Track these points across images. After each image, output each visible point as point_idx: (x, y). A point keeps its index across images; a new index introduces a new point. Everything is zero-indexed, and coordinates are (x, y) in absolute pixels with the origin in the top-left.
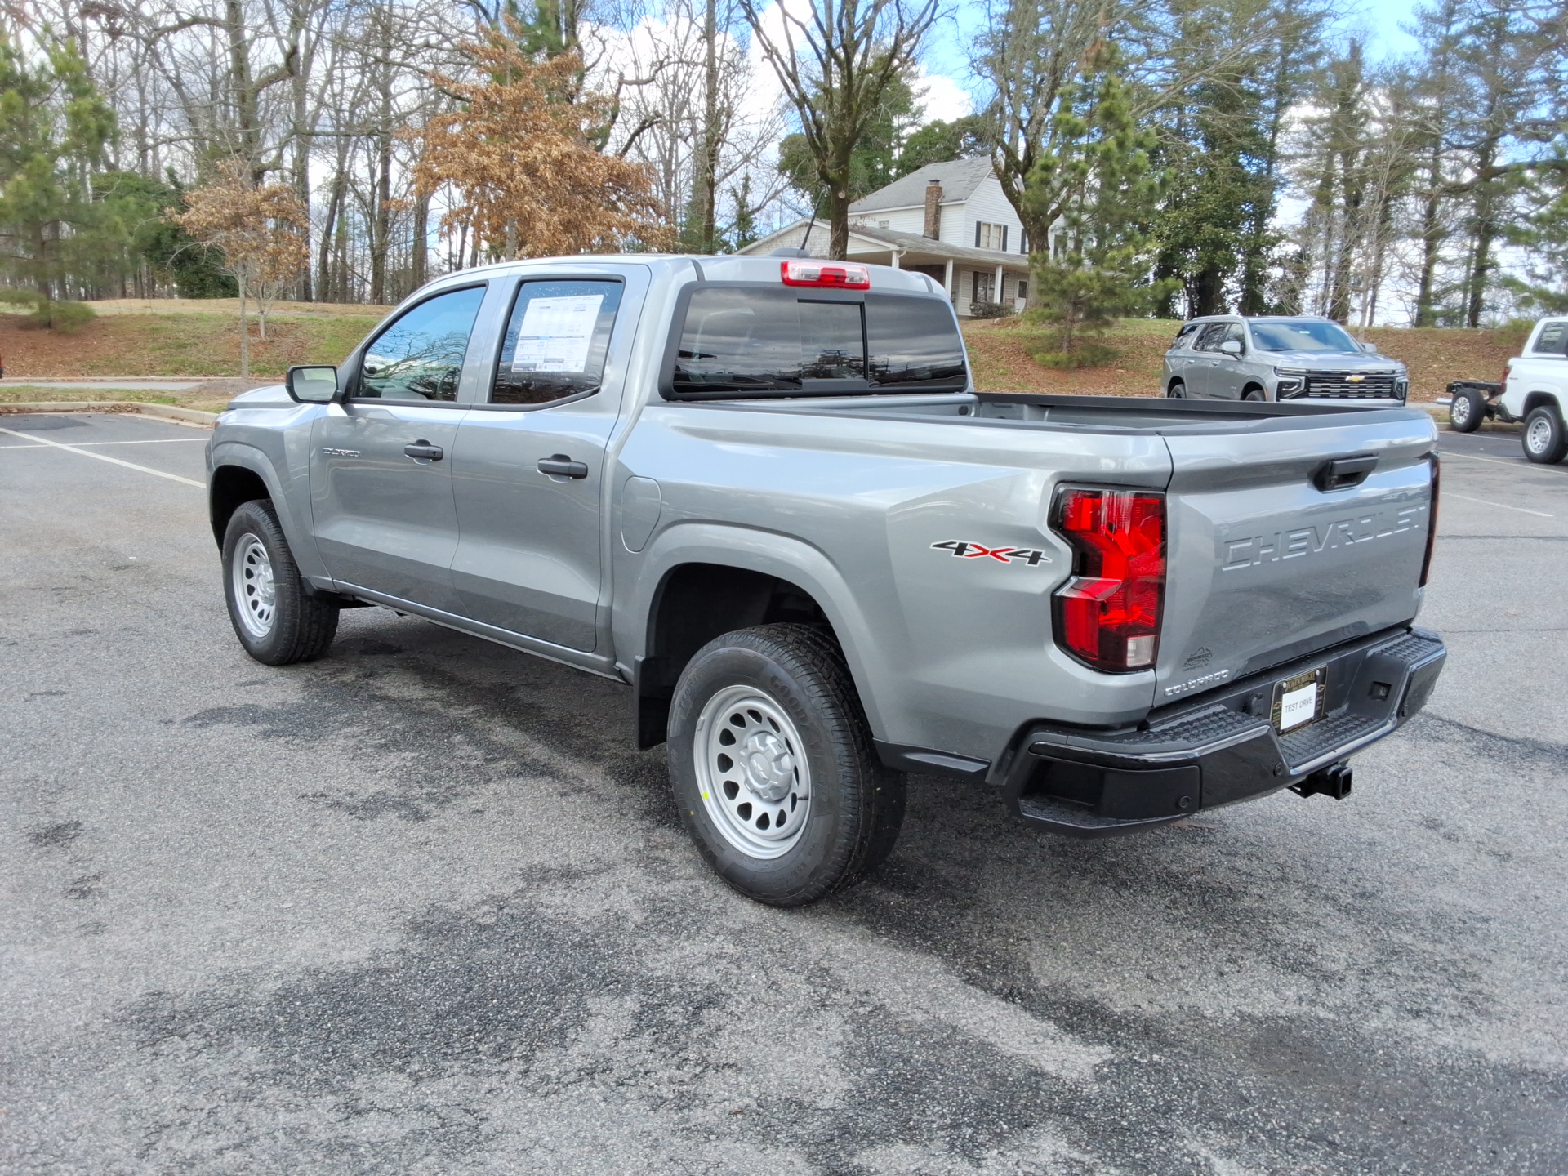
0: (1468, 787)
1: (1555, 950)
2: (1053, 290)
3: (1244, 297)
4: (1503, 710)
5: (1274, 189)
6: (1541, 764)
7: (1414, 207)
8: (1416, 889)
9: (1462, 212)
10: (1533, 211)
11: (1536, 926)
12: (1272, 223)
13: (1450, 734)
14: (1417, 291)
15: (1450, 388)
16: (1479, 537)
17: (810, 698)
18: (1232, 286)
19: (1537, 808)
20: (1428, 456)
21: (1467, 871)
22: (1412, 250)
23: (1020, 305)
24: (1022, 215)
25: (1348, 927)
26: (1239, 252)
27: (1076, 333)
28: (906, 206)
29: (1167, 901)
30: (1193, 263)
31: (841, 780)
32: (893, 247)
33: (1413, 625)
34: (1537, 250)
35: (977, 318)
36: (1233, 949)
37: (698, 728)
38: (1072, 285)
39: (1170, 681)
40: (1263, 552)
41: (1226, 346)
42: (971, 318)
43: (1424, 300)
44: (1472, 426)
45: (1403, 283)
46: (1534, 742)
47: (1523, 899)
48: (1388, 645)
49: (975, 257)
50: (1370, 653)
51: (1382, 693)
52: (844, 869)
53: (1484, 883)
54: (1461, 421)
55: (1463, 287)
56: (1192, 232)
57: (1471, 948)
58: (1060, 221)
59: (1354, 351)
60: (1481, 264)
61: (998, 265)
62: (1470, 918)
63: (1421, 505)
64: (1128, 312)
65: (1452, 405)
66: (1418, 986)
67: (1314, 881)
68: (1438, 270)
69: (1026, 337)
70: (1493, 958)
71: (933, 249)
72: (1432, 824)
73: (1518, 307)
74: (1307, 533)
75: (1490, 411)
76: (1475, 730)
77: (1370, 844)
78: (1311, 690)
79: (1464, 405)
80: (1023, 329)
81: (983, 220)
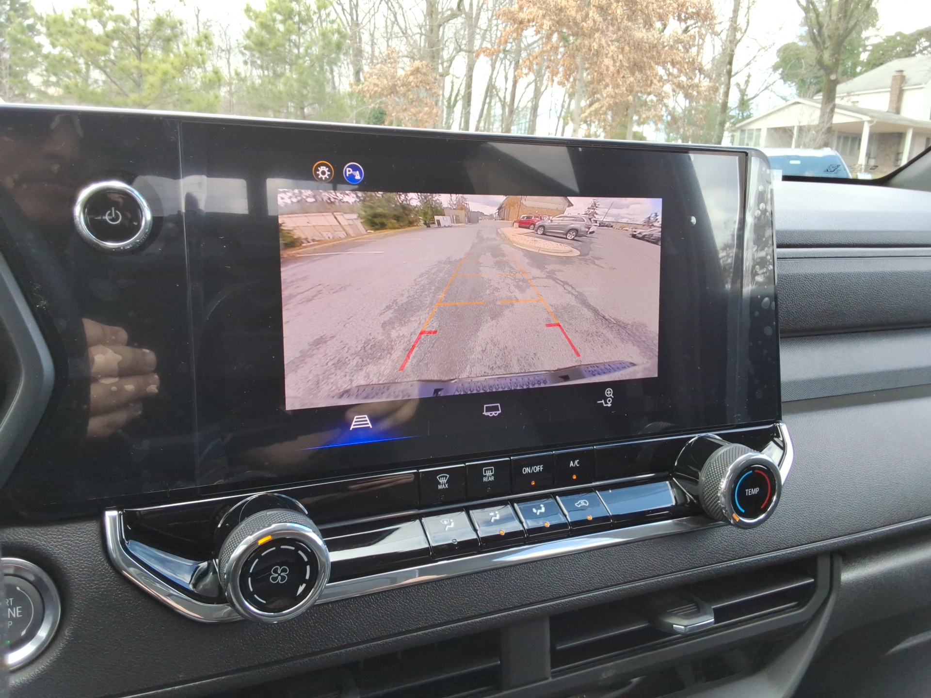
28: (872, 90)
32: (865, 118)
71: (895, 120)
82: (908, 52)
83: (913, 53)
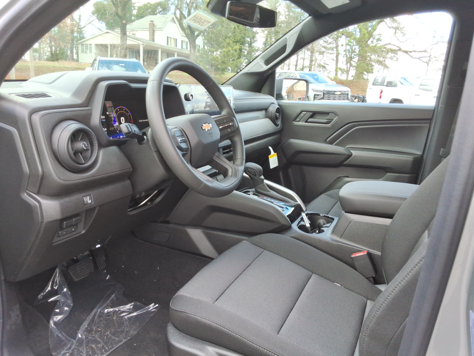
28: (141, 29)
32: (141, 43)
38: (211, 59)
49: (167, 48)
61: (175, 52)
71: (153, 44)
81: (169, 36)
82: (153, 13)
83: (156, 13)
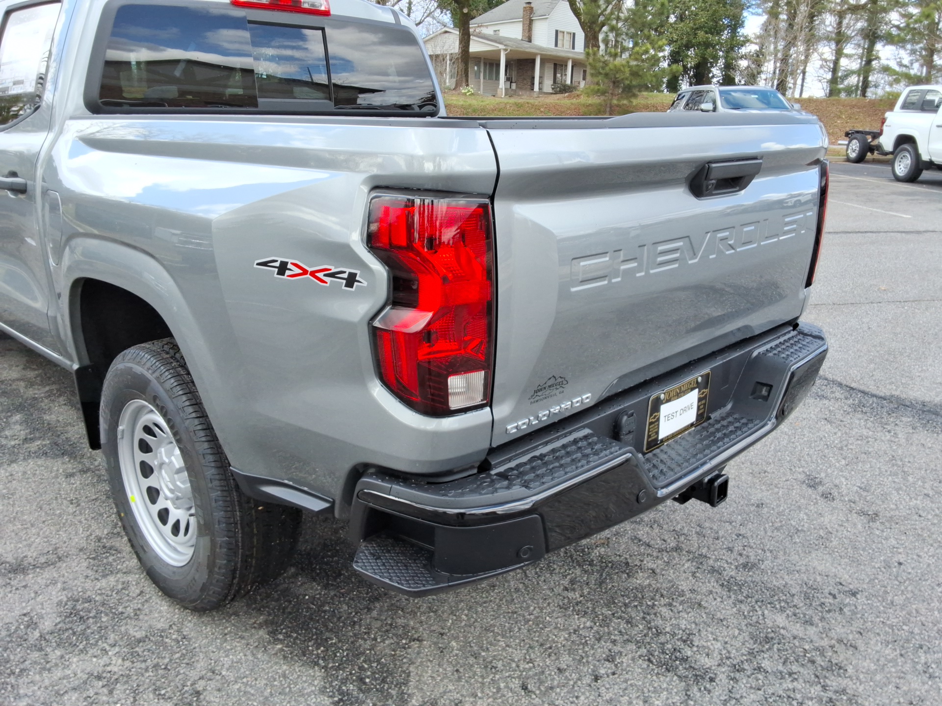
0: (845, 443)
1: (916, 631)
2: (600, 73)
3: (723, 79)
4: (875, 370)
5: (743, 9)
6: (903, 419)
7: (828, 21)
8: (794, 558)
9: (860, 25)
10: (902, 23)
11: (899, 600)
12: (741, 31)
13: (832, 392)
14: (829, 76)
15: (847, 134)
16: (862, 232)
17: (184, 420)
18: (716, 72)
19: (900, 463)
20: (817, 162)
21: (839, 534)
22: (827, 51)
23: (582, 84)
24: (583, 25)
25: (726, 608)
26: (721, 50)
27: (615, 102)
28: (509, 20)
29: (566, 582)
30: (691, 58)
31: (214, 504)
32: (501, 47)
33: (800, 321)
34: (903, 47)
35: (555, 94)
36: (614, 642)
37: (119, 437)
38: (611, 70)
39: (512, 418)
40: (623, 267)
41: (703, 106)
42: (552, 93)
43: (834, 81)
44: (860, 159)
45: (822, 71)
46: (898, 398)
47: (888, 566)
48: (773, 344)
49: (554, 53)
50: (755, 354)
51: (764, 392)
52: (231, 585)
53: (855, 548)
54: (853, 155)
55: (858, 73)
56: (692, 37)
57: (839, 630)
58: (605, 29)
59: (787, 108)
60: (869, 58)
61: (569, 59)
62: (840, 592)
63: (808, 210)
64: (647, 88)
65: (848, 145)
66: (785, 686)
67: (704, 551)
68: (844, 62)
69: (584, 105)
70: (860, 644)
71: (527, 48)
72: (813, 483)
73: (891, 85)
74: (680, 244)
75: (871, 149)
76: (852, 389)
77: (758, 506)
78: (693, 397)
79: (855, 145)
80: (583, 99)
81: (559, 29)
